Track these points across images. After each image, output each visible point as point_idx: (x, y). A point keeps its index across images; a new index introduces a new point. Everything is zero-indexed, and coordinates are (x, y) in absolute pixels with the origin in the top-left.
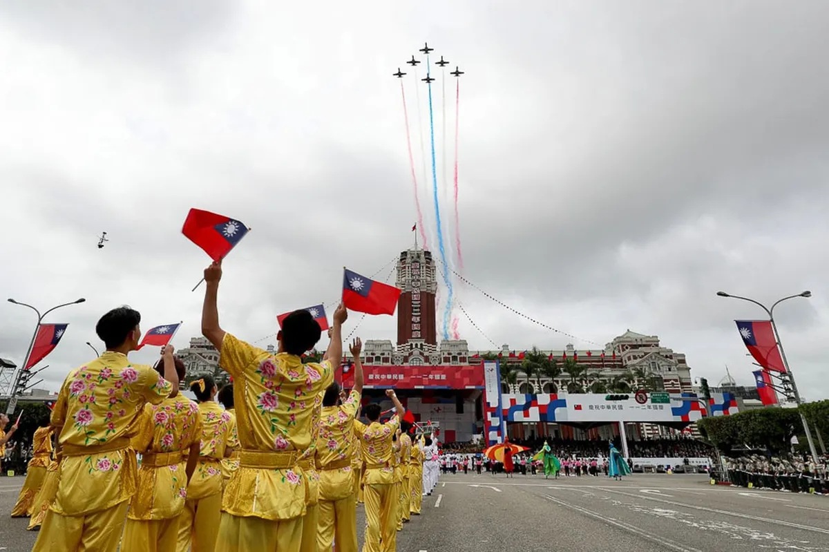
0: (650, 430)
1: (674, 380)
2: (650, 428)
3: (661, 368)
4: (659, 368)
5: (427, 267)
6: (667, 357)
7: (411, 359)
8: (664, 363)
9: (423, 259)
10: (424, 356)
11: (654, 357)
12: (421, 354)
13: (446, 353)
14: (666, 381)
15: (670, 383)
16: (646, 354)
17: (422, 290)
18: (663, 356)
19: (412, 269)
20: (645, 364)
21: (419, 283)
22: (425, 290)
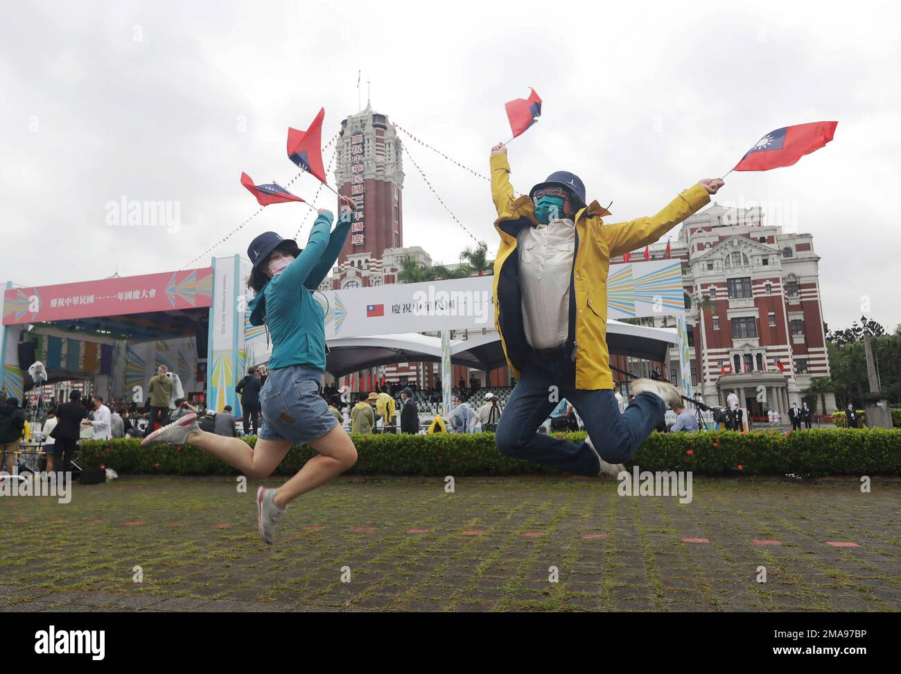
0: (715, 367)
1: (770, 280)
2: (715, 363)
3: (750, 260)
4: (746, 261)
5: (378, 140)
6: (762, 240)
7: (345, 283)
8: (755, 252)
9: (369, 129)
10: (361, 277)
11: (736, 244)
12: (358, 274)
13: (388, 269)
14: (755, 282)
15: (764, 284)
16: (722, 239)
17: (366, 177)
18: (755, 239)
19: (352, 146)
20: (718, 255)
21: (361, 166)
22: (372, 177)
